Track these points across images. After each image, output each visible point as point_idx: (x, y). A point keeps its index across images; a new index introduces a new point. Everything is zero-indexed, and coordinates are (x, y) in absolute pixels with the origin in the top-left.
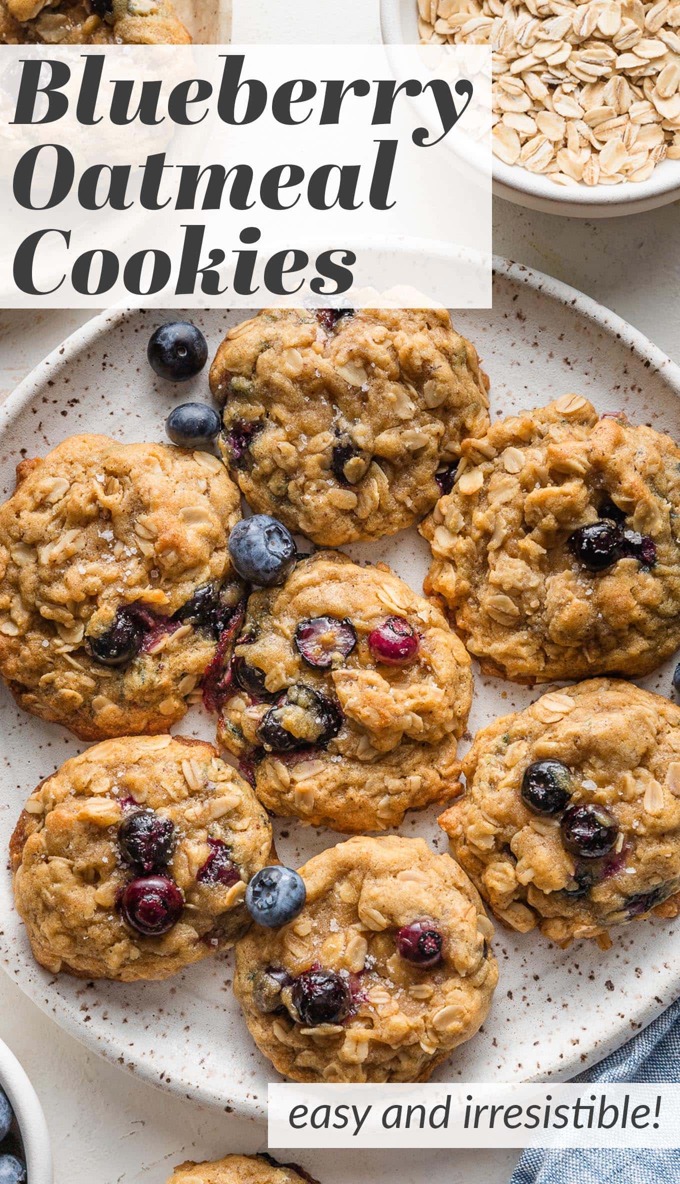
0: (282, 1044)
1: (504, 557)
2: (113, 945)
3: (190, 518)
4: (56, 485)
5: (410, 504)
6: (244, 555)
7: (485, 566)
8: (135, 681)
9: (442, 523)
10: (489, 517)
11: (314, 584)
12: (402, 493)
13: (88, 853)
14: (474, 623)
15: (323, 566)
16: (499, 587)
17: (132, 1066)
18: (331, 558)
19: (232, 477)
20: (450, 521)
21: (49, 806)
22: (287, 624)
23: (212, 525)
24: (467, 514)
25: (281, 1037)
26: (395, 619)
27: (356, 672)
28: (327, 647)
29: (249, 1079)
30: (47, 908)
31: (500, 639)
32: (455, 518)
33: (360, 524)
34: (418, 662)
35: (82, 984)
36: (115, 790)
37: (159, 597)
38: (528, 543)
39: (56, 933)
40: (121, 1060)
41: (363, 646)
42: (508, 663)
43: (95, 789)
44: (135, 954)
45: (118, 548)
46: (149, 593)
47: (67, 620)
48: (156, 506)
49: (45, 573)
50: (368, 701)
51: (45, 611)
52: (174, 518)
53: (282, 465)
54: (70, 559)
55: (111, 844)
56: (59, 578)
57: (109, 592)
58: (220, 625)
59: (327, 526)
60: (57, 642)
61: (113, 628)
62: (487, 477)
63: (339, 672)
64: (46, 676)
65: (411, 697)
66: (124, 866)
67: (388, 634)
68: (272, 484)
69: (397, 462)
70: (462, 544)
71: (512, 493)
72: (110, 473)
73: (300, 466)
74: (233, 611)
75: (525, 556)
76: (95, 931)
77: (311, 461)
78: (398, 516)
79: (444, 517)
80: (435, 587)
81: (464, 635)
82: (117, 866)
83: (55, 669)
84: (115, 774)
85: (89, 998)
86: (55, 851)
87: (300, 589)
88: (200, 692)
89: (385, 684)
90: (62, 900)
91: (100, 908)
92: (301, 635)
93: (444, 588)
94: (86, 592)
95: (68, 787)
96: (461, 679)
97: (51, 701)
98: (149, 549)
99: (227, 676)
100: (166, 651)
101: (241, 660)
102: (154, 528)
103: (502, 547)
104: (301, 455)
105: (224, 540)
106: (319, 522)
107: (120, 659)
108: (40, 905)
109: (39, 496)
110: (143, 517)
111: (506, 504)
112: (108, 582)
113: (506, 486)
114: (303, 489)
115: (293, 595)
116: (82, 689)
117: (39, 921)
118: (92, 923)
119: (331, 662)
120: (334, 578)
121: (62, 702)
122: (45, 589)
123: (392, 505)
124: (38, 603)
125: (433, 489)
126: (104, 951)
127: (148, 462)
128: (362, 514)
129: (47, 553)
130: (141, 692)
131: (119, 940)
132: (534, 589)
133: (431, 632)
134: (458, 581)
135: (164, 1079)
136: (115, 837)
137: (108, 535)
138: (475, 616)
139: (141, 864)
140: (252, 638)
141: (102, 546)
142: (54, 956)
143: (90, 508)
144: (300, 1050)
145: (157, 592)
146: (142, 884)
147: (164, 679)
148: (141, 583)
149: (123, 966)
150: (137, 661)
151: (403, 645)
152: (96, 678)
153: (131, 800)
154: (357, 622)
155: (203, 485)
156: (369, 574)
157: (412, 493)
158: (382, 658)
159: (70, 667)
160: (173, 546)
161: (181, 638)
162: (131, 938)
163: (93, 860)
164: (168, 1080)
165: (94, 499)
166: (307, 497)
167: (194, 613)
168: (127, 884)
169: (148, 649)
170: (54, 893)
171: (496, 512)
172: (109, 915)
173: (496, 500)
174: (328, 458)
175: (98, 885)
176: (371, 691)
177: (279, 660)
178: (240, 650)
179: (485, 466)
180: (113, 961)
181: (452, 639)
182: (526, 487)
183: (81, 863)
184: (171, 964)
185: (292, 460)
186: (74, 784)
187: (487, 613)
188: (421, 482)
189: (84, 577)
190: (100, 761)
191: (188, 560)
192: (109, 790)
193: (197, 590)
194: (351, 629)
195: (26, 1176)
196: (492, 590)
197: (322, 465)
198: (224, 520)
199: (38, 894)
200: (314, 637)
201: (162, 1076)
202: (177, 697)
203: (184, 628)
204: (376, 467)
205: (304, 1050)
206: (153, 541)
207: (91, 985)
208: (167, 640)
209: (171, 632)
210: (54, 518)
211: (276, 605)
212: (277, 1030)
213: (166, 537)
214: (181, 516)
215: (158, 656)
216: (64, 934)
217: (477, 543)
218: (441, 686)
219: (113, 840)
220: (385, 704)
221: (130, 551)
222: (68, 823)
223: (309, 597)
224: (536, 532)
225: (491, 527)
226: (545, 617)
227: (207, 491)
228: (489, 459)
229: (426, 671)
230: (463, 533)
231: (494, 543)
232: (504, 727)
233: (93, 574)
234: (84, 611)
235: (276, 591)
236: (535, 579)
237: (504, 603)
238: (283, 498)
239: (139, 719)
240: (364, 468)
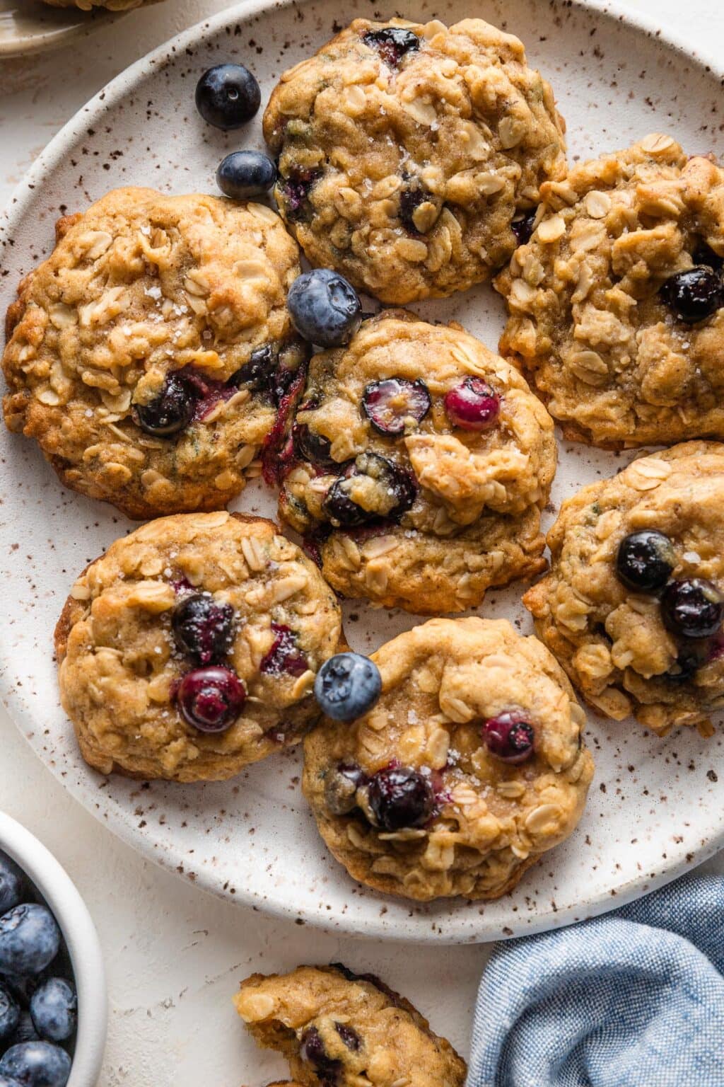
0: (357, 850)
1: (590, 310)
2: (168, 744)
3: (245, 272)
4: (97, 240)
5: (484, 255)
6: (306, 311)
7: (569, 320)
8: (189, 453)
9: (519, 275)
10: (572, 266)
11: (382, 343)
12: (475, 243)
13: (139, 642)
14: (556, 384)
15: (391, 325)
16: (585, 342)
17: (192, 876)
18: (399, 317)
19: (289, 229)
20: (529, 273)
21: (95, 591)
22: (354, 387)
23: (268, 280)
24: (548, 264)
25: (357, 842)
26: (472, 378)
27: (433, 438)
28: (399, 411)
29: (321, 886)
30: (95, 705)
31: (585, 400)
32: (535, 269)
33: (430, 277)
34: (498, 427)
35: (136, 785)
36: (168, 572)
37: (213, 359)
38: (616, 293)
39: (105, 732)
40: (181, 869)
41: (438, 409)
42: (595, 426)
43: (146, 572)
44: (193, 753)
45: (167, 307)
46: (201, 355)
47: (111, 386)
48: (208, 259)
49: (87, 335)
50: (447, 469)
51: (88, 377)
52: (227, 272)
53: (345, 213)
54: (114, 319)
55: (165, 632)
56: (102, 340)
57: (157, 355)
58: (280, 390)
59: (395, 279)
60: (102, 411)
61: (163, 394)
62: (569, 223)
63: (413, 437)
64: (91, 449)
65: (493, 464)
66: (180, 656)
67: (467, 395)
68: (334, 235)
69: (471, 208)
70: (543, 297)
71: (599, 239)
72: (157, 225)
73: (365, 215)
74: (293, 375)
75: (614, 307)
76: (148, 729)
77: (377, 207)
78: (472, 268)
79: (521, 268)
80: (513, 346)
81: (545, 397)
82: (171, 657)
83: (100, 441)
84: (168, 555)
85: (144, 801)
86: (102, 641)
87: (367, 349)
88: (259, 465)
89: (465, 450)
90: (111, 696)
91: (153, 704)
92: (371, 398)
93: (523, 346)
94: (133, 354)
95: (116, 570)
96: (545, 444)
97: (97, 476)
98: (200, 307)
99: (288, 446)
100: (221, 419)
101: (303, 428)
102: (205, 283)
103: (588, 299)
104: (365, 201)
105: (283, 298)
106: (385, 276)
107: (172, 428)
108: (87, 702)
109: (78, 251)
110: (194, 272)
111: (591, 251)
112: (156, 344)
113: (591, 232)
114: (368, 240)
115: (359, 355)
116: (131, 463)
117: (86, 719)
118: (145, 720)
119: (403, 427)
120: (404, 336)
121: (109, 477)
122: (87, 353)
123: (465, 256)
124: (80, 369)
125: (509, 239)
126: (158, 751)
127: (197, 212)
128: (433, 266)
129: (88, 313)
130: (195, 465)
131: (175, 739)
132: (624, 344)
133: (512, 393)
134: (539, 338)
135: (228, 889)
136: (168, 624)
137: (155, 292)
138: (557, 376)
139: (197, 655)
140: (316, 404)
141: (149, 305)
142: (104, 757)
143: (135, 263)
144: (378, 856)
145: (211, 353)
146: (199, 676)
147: (220, 450)
148: (193, 345)
149: (180, 766)
150: (191, 431)
151: (484, 406)
152: (145, 450)
153: (187, 584)
154: (431, 383)
155: (258, 237)
156: (442, 332)
157: (487, 244)
158: (458, 421)
159: (117, 439)
160: (227, 302)
161: (238, 405)
162: (189, 735)
163: (144, 650)
164: (233, 891)
165: (139, 253)
166: (373, 248)
167: (251, 377)
168: (183, 676)
169: (202, 418)
170: (102, 688)
171: (580, 260)
172: (164, 711)
173: (580, 247)
174: (395, 204)
175: (151, 677)
176: (449, 458)
177: (346, 426)
178: (303, 417)
179: (566, 212)
180: (169, 762)
181: (534, 401)
182: (613, 232)
183: (131, 654)
184: (233, 763)
185: (355, 208)
186: (123, 566)
187: (572, 371)
188: (496, 231)
189: (130, 338)
190: (151, 541)
191: (244, 318)
192: (162, 573)
193: (254, 352)
194: (423, 389)
195: (76, 1003)
196: (577, 346)
197: (389, 212)
198: (282, 276)
199: (85, 689)
200: (383, 400)
201: (226, 886)
202: (235, 469)
203: (240, 394)
204: (448, 214)
205: (382, 855)
206: (205, 297)
207: (146, 786)
208: (222, 407)
209: (226, 398)
210: (97, 275)
211: (341, 368)
212: (352, 835)
213: (219, 292)
214: (235, 270)
215: (213, 425)
216: (114, 732)
217: (559, 295)
218: (524, 451)
219: (167, 628)
220: (466, 472)
221: (180, 310)
222: (116, 610)
223: (378, 357)
224: (626, 281)
225: (575, 277)
226: (636, 374)
227: (262, 245)
228: (569, 204)
229: (508, 435)
230: (544, 285)
231: (579, 295)
232: (593, 496)
233: (140, 336)
234: (131, 376)
235: (340, 352)
236: (625, 334)
237: (590, 360)
238: (346, 251)
239: (194, 493)
240: (435, 215)
